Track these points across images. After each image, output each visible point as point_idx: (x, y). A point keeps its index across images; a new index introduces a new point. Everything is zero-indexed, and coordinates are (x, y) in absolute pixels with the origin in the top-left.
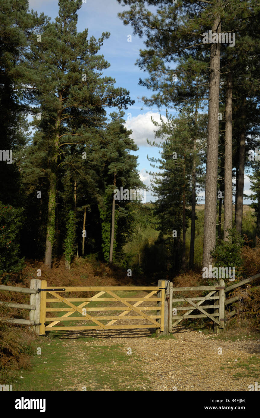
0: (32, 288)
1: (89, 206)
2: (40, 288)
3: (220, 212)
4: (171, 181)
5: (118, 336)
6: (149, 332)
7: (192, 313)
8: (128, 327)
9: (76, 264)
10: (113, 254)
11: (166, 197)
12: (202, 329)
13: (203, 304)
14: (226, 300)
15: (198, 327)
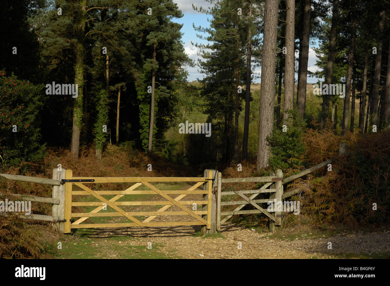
0: (55, 179)
1: (124, 84)
2: (64, 179)
3: (279, 92)
4: (221, 55)
5: (157, 235)
6: (194, 231)
7: (244, 209)
8: (169, 224)
9: (108, 153)
10: (153, 141)
11: (215, 74)
12: (255, 227)
13: (257, 198)
14: (284, 193)
15: (251, 225)
